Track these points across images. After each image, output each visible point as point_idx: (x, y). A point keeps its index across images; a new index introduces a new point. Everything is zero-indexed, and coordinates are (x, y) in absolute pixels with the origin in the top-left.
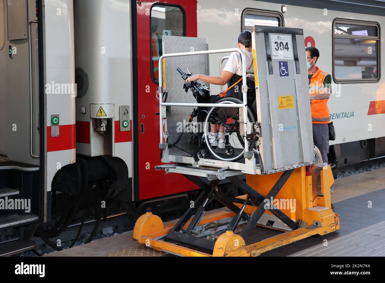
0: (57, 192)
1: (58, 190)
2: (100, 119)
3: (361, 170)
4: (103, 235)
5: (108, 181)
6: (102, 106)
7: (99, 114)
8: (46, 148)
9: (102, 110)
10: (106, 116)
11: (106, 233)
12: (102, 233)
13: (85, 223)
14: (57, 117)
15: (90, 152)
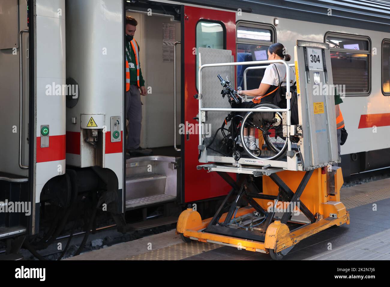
0: (46, 204)
1: (46, 201)
2: (91, 130)
3: (351, 183)
4: (92, 247)
5: (98, 192)
6: (93, 116)
7: (90, 125)
8: (35, 159)
9: (92, 121)
10: (97, 126)
11: (95, 245)
12: (91, 245)
13: (73, 235)
14: (47, 127)
15: (80, 163)
